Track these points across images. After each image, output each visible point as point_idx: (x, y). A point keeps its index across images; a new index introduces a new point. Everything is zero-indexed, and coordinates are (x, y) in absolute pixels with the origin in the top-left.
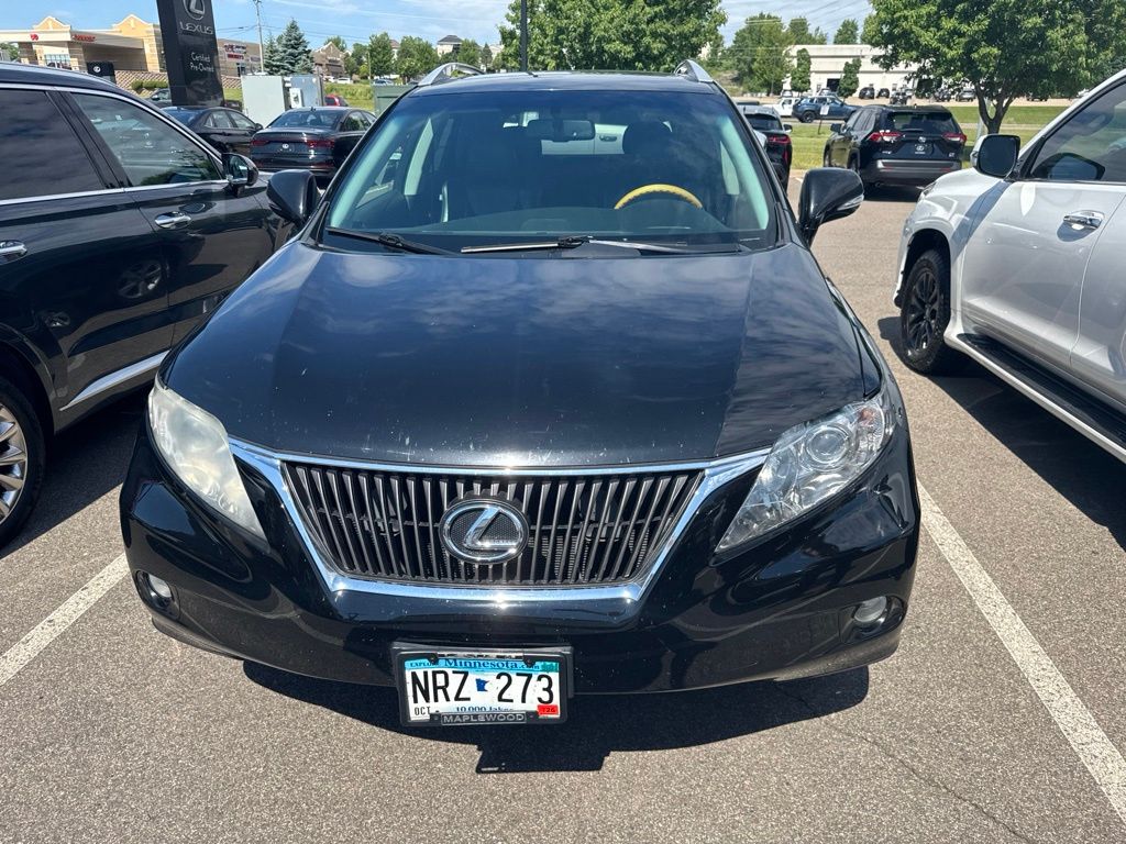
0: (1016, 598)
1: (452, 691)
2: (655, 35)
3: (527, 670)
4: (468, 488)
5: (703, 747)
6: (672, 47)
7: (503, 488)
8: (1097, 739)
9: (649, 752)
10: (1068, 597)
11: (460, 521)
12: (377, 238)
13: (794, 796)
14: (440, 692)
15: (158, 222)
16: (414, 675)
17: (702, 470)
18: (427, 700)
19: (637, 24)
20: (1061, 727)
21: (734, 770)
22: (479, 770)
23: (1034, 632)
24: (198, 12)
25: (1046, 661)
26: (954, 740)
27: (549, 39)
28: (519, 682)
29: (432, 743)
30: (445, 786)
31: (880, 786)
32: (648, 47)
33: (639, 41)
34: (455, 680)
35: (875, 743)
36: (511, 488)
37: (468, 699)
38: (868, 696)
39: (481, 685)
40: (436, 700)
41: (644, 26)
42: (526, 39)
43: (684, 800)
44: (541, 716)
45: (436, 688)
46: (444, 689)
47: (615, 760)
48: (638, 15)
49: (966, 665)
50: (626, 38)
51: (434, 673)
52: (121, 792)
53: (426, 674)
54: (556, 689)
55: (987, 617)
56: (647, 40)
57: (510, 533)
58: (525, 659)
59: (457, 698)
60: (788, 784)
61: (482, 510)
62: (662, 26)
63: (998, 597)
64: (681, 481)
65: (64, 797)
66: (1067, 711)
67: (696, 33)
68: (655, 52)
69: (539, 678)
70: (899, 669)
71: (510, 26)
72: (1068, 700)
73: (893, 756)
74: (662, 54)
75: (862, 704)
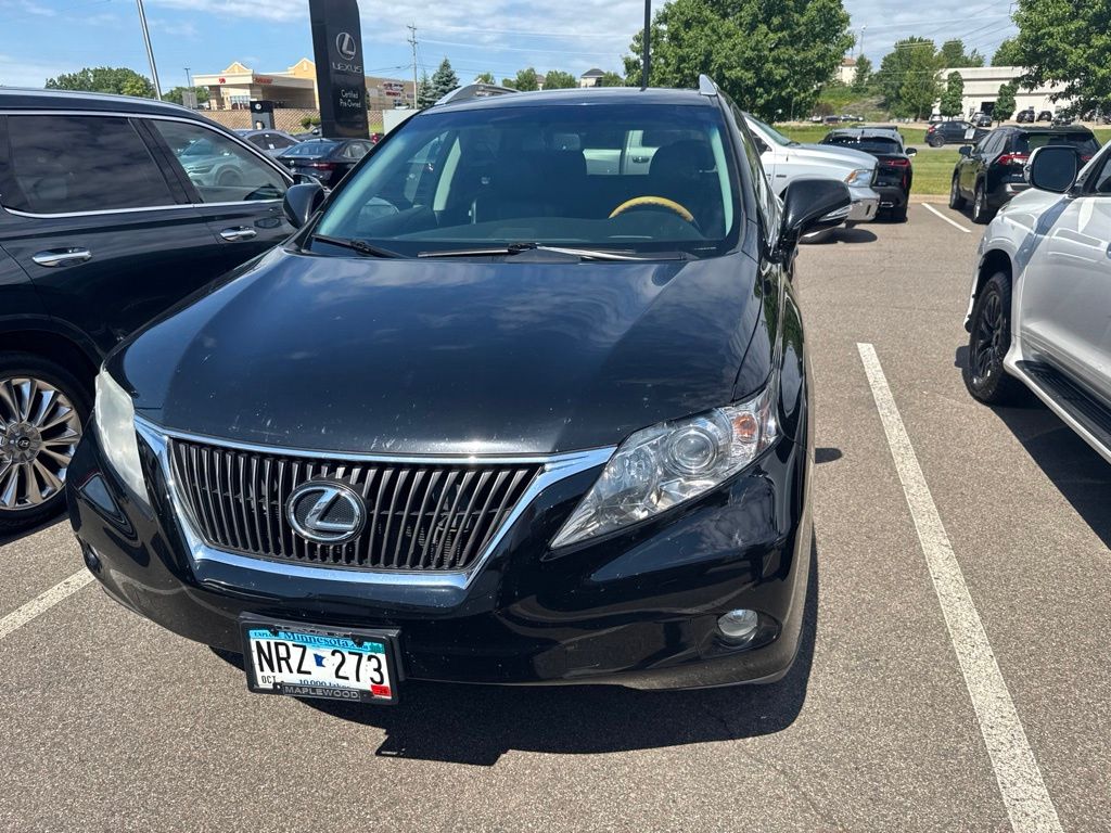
0: (999, 641)
1: (294, 662)
2: (777, 61)
3: (356, 649)
4: (317, 471)
5: (602, 755)
6: (795, 73)
7: (348, 473)
8: (1034, 796)
9: (546, 754)
10: (1063, 644)
12: (349, 244)
13: (676, 814)
14: (283, 663)
15: (224, 235)
16: (258, 644)
17: (542, 464)
18: (272, 670)
19: (759, 51)
20: (999, 779)
21: (624, 781)
22: (378, 753)
23: (1007, 677)
24: (350, 53)
25: (1009, 709)
26: (871, 779)
27: (671, 68)
28: (352, 660)
29: (346, 722)
30: (343, 764)
31: (771, 816)
32: (770, 73)
33: (761, 68)
34: (296, 653)
35: (783, 772)
36: (356, 472)
37: (309, 673)
38: (795, 724)
39: (319, 660)
40: (280, 671)
41: (766, 53)
42: (649, 69)
44: (376, 696)
45: (279, 659)
46: (286, 660)
47: (511, 759)
48: (762, 41)
49: (915, 704)
50: (748, 64)
51: (277, 644)
52: (66, 736)
53: (269, 644)
54: (384, 670)
55: (959, 657)
56: (769, 66)
57: (347, 515)
58: (353, 638)
59: (299, 671)
60: (674, 801)
61: (323, 491)
62: (786, 52)
63: (980, 637)
64: (520, 474)
65: (19, 734)
66: (1012, 763)
67: (821, 58)
68: (778, 78)
69: (370, 658)
70: (838, 701)
71: (634, 57)
72: (1018, 752)
73: (797, 787)
74: (784, 80)
75: (785, 731)
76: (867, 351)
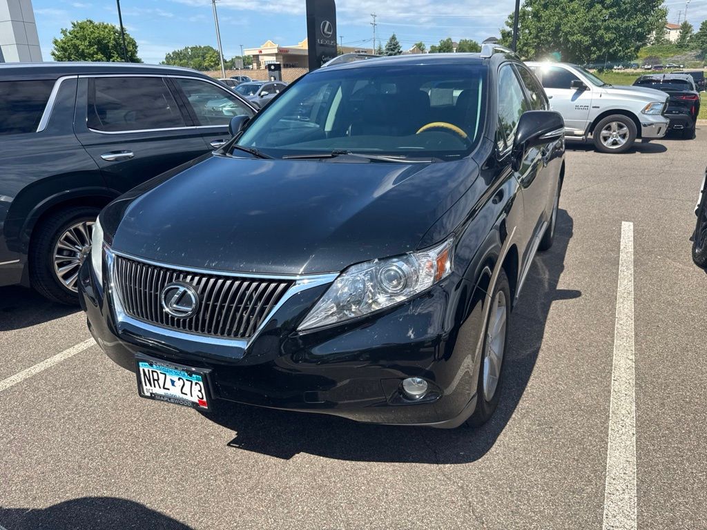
0: (643, 425)
1: (161, 382)
2: (607, 29)
3: (189, 378)
4: (178, 277)
5: (354, 462)
6: (621, 36)
7: (192, 279)
8: (626, 526)
9: (321, 457)
10: (690, 432)
11: (170, 293)
12: (249, 151)
13: (385, 502)
14: (156, 382)
15: (212, 144)
16: (144, 370)
17: (295, 281)
18: (151, 385)
19: (594, 22)
20: (605, 512)
21: (361, 479)
22: (229, 445)
23: (638, 448)
24: (329, 33)
25: (632, 469)
26: (517, 500)
27: (532, 36)
28: (188, 384)
29: (217, 425)
31: (443, 512)
32: (602, 37)
33: (595, 34)
34: (162, 377)
35: (462, 487)
36: (197, 279)
37: (168, 389)
38: (480, 460)
39: (173, 382)
40: (155, 387)
41: (600, 23)
42: (516, 37)
43: (320, 487)
44: (202, 406)
45: (154, 380)
46: (158, 380)
48: (596, 16)
49: (566, 458)
50: (586, 31)
51: (153, 371)
52: (75, 415)
53: (149, 371)
54: (203, 391)
55: (610, 432)
56: (601, 32)
57: (189, 303)
58: (187, 371)
59: (164, 388)
60: (387, 495)
61: (178, 288)
62: (613, 23)
63: (631, 421)
64: (283, 285)
65: (54, 411)
66: (619, 503)
67: (641, 25)
68: (607, 40)
69: (196, 383)
70: (515, 449)
71: (508, 29)
72: (627, 497)
73: (467, 498)
74: (612, 41)
75: (472, 464)
76: (627, 228)
